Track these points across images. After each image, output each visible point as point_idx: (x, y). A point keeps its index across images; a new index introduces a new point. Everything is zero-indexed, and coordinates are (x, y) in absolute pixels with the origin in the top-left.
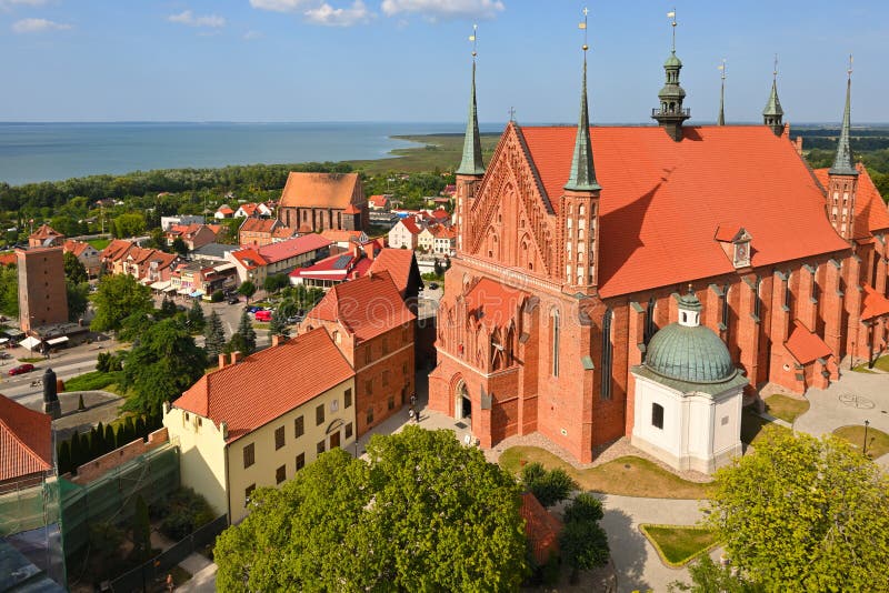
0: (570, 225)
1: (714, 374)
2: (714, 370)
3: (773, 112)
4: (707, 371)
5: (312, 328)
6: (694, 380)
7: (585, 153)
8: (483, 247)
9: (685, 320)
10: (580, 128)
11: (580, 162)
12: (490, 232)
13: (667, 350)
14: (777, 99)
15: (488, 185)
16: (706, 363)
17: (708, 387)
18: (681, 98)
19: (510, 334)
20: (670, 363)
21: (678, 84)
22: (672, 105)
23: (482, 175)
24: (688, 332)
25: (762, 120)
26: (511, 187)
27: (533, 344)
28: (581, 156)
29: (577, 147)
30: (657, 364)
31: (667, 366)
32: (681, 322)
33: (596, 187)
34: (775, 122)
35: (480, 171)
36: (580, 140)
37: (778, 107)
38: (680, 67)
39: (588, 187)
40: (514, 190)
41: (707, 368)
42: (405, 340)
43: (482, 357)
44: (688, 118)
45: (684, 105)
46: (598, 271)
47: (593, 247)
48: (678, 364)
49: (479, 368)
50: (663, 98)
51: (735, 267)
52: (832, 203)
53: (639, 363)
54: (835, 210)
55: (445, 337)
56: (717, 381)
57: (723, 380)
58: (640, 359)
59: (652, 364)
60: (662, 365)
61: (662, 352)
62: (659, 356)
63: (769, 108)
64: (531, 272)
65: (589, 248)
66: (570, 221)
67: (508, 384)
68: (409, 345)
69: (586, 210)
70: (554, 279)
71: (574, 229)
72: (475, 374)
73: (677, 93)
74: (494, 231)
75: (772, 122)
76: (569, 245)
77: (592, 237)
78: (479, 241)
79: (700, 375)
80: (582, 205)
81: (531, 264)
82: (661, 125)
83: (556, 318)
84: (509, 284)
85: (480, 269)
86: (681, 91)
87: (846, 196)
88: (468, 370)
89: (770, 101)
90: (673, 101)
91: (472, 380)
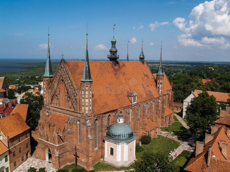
0: (83, 93)
1: (128, 137)
2: (128, 135)
3: (142, 57)
4: (126, 136)
6: (122, 139)
7: (87, 69)
9: (119, 121)
10: (86, 61)
11: (86, 72)
12: (56, 97)
13: (114, 131)
14: (143, 53)
15: (54, 80)
16: (125, 133)
17: (126, 140)
18: (116, 52)
19: (64, 131)
20: (115, 134)
21: (115, 47)
22: (114, 54)
23: (52, 77)
24: (121, 124)
25: (139, 59)
26: (63, 81)
27: (72, 133)
28: (86, 70)
29: (85, 67)
32: (118, 122)
33: (91, 80)
34: (142, 59)
35: (51, 76)
36: (86, 65)
37: (143, 55)
38: (116, 42)
39: (89, 81)
41: (126, 135)
43: (55, 139)
44: (118, 58)
45: (117, 54)
46: (93, 108)
47: (91, 100)
48: (117, 135)
49: (54, 143)
50: (111, 52)
51: (133, 104)
52: (158, 83)
53: (106, 136)
54: (158, 85)
55: (41, 134)
56: (129, 139)
57: (130, 138)
58: (106, 134)
59: (110, 136)
60: (113, 135)
61: (112, 131)
62: (112, 133)
63: (141, 55)
64: (70, 110)
65: (90, 101)
66: (83, 92)
67: (64, 147)
68: (28, 138)
69: (88, 88)
70: (78, 112)
71: (84, 94)
72: (53, 145)
73: (115, 50)
74: (57, 96)
75: (141, 60)
76: (83, 100)
77: (90, 97)
78: (52, 100)
79: (124, 137)
80: (87, 86)
81: (70, 107)
82: (110, 60)
83: (79, 124)
84: (62, 114)
85: (53, 110)
86: (116, 49)
87: (161, 81)
88: (50, 144)
89: (141, 53)
90: (114, 52)
91: (52, 148)
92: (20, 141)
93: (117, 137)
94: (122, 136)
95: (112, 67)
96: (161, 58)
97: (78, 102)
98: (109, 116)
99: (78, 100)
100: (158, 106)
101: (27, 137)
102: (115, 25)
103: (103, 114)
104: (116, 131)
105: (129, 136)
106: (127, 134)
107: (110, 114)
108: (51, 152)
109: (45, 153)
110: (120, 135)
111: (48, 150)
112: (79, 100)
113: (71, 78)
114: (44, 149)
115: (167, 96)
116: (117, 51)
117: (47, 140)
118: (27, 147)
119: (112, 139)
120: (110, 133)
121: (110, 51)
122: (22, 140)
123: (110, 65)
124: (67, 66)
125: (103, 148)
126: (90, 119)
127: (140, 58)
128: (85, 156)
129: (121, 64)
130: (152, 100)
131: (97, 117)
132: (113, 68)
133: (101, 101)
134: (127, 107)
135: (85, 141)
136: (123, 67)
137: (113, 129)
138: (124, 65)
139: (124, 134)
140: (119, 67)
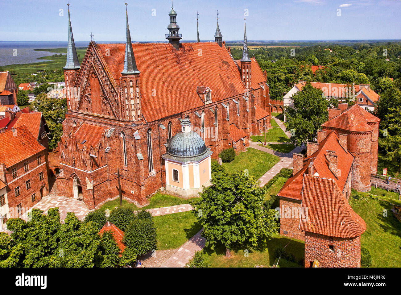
0: (126, 91)
1: (197, 152)
2: (197, 150)
3: (218, 36)
4: (195, 151)
6: (189, 156)
7: (130, 56)
8: (82, 106)
9: (184, 130)
10: (127, 44)
11: (128, 60)
12: (86, 98)
13: (177, 145)
14: (219, 30)
15: (82, 74)
16: (194, 147)
17: (195, 158)
18: (177, 29)
20: (179, 149)
21: (176, 23)
22: (174, 33)
23: (78, 69)
24: (186, 135)
26: (95, 74)
27: (113, 152)
28: (128, 58)
29: (126, 53)
30: (173, 151)
31: (178, 151)
33: (137, 72)
34: (218, 39)
35: (76, 67)
36: (127, 49)
37: (220, 34)
38: (176, 15)
39: (133, 72)
40: (96, 76)
41: (194, 149)
43: (86, 163)
44: (181, 38)
45: (179, 33)
46: (142, 112)
47: (138, 101)
48: (182, 150)
49: (84, 169)
50: (170, 29)
51: (206, 104)
52: (243, 74)
53: (166, 153)
54: (244, 76)
55: (64, 156)
56: (199, 154)
57: (202, 154)
58: (166, 151)
59: (171, 152)
60: (175, 151)
61: (175, 145)
62: (174, 147)
63: (216, 34)
64: (109, 117)
65: (136, 102)
66: (126, 89)
67: (101, 174)
68: (42, 164)
69: (133, 83)
70: (121, 119)
71: (128, 93)
72: (82, 172)
73: (175, 27)
74: (88, 97)
75: (218, 41)
76: (126, 101)
77: (138, 96)
78: (80, 103)
79: (192, 153)
80: (131, 81)
81: (109, 112)
82: (170, 42)
83: (124, 137)
84: (97, 124)
85: (83, 118)
86: (177, 26)
87: (247, 70)
88: (78, 171)
89: (216, 31)
90: (174, 31)
91: (81, 176)
92: (28, 171)
93: (181, 154)
94: (190, 151)
95: (173, 52)
97: (120, 105)
98: (169, 123)
99: (119, 102)
100: (245, 106)
103: (159, 120)
104: (180, 144)
105: (199, 151)
106: (197, 148)
107: (172, 120)
108: (81, 184)
109: (72, 186)
110: (186, 151)
111: (76, 180)
112: (121, 101)
113: (107, 70)
114: (69, 180)
115: (259, 91)
116: (179, 29)
117: (74, 166)
118: (41, 178)
119: (175, 157)
120: (172, 148)
121: (168, 29)
122: (31, 169)
123: (169, 49)
124: (99, 52)
125: (162, 172)
126: (138, 129)
127: (216, 38)
128: (135, 184)
129: (186, 48)
130: (235, 97)
131: (151, 125)
133: (156, 102)
134: (196, 109)
135: (133, 163)
136: (189, 51)
137: (176, 141)
138: (191, 48)
139: (191, 149)
140: (184, 51)
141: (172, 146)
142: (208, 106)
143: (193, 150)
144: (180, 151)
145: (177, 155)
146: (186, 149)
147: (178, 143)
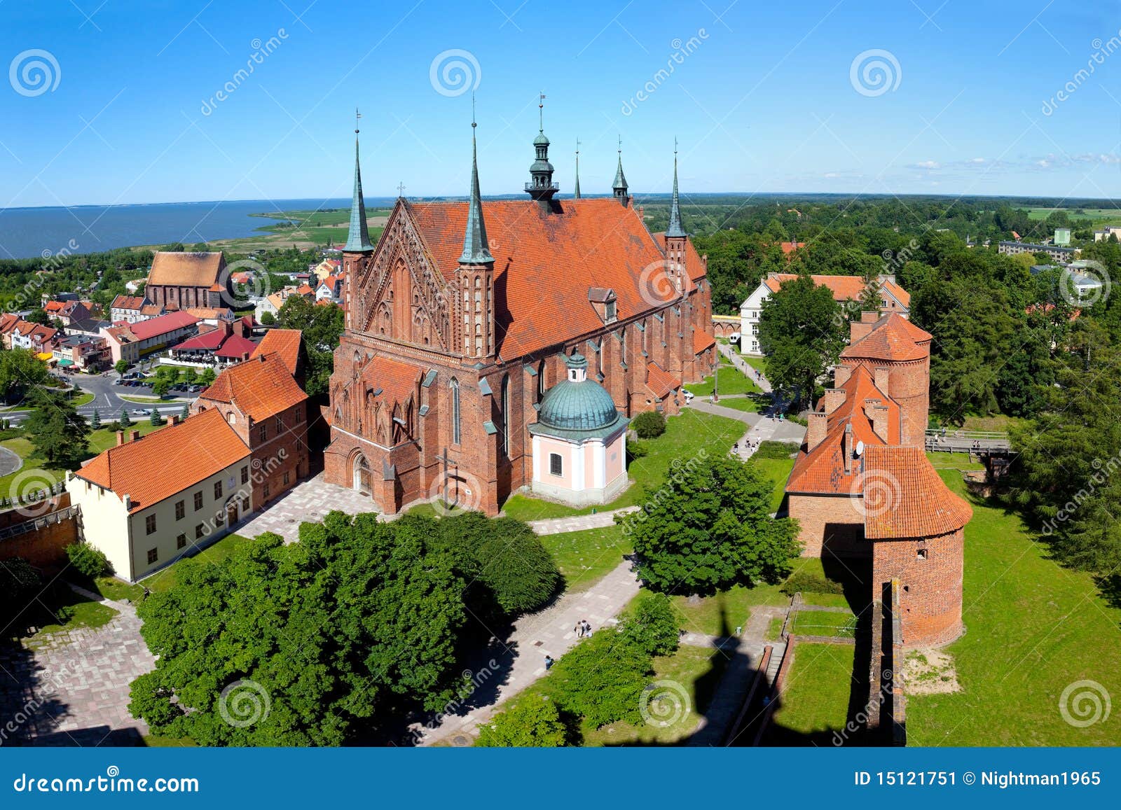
0: (466, 298)
1: (603, 420)
2: (602, 417)
3: (620, 185)
4: (597, 417)
5: (204, 409)
6: (587, 429)
8: (374, 324)
9: (574, 377)
11: (474, 235)
12: (381, 308)
13: (560, 406)
14: (622, 175)
15: (378, 262)
16: (596, 411)
17: (598, 432)
18: (550, 173)
19: (410, 409)
20: (565, 416)
21: (546, 160)
22: (543, 181)
23: (371, 252)
24: (577, 388)
25: (612, 191)
26: (403, 263)
27: (432, 416)
28: (474, 231)
30: (553, 418)
31: (563, 419)
32: (571, 380)
33: (489, 259)
34: (621, 191)
35: (367, 248)
37: (624, 182)
38: (548, 144)
40: (405, 266)
41: (597, 415)
42: (298, 421)
43: (383, 432)
44: (557, 191)
45: (553, 180)
48: (572, 416)
49: (379, 443)
50: (535, 173)
51: (606, 324)
52: (670, 261)
53: (536, 421)
55: (340, 414)
56: (606, 425)
57: (610, 424)
58: (536, 418)
59: (548, 420)
60: (557, 419)
61: (555, 407)
62: (554, 411)
63: (617, 182)
64: (427, 347)
65: (486, 320)
66: (466, 295)
67: (409, 455)
68: (302, 424)
69: (481, 282)
70: (452, 352)
71: (470, 301)
72: (375, 447)
73: (546, 168)
74: (385, 307)
75: (619, 194)
76: (466, 318)
77: (478, 310)
78: (370, 319)
79: (591, 423)
80: (478, 277)
81: (426, 339)
82: (534, 198)
83: (455, 389)
84: (402, 359)
85: (372, 346)
86: (550, 166)
87: (679, 254)
88: (367, 445)
89: (617, 176)
90: (543, 175)
91: (372, 454)
92: (282, 432)
93: (569, 424)
94: (587, 418)
95: (541, 218)
96: (676, 188)
97: (451, 325)
98: (541, 364)
99: (451, 320)
100: (674, 327)
101: (300, 421)
102: (543, 97)
103: (522, 359)
104: (567, 405)
105: (606, 419)
106: (601, 412)
107: (545, 358)
108: (372, 467)
109: (351, 469)
110: (580, 418)
111: (359, 461)
114: (349, 458)
115: (695, 295)
116: (552, 172)
117: (360, 433)
119: (556, 429)
120: (549, 412)
121: (532, 172)
123: (534, 213)
124: (414, 220)
125: (526, 456)
126: (488, 375)
127: (615, 189)
129: (566, 209)
131: (510, 368)
132: (542, 221)
135: (474, 439)
136: (571, 215)
137: (559, 400)
138: (573, 210)
139: (590, 414)
140: (560, 217)
141: (551, 408)
142: (610, 328)
143: (594, 416)
144: (567, 420)
145: (560, 426)
146: (581, 415)
147: (562, 403)
